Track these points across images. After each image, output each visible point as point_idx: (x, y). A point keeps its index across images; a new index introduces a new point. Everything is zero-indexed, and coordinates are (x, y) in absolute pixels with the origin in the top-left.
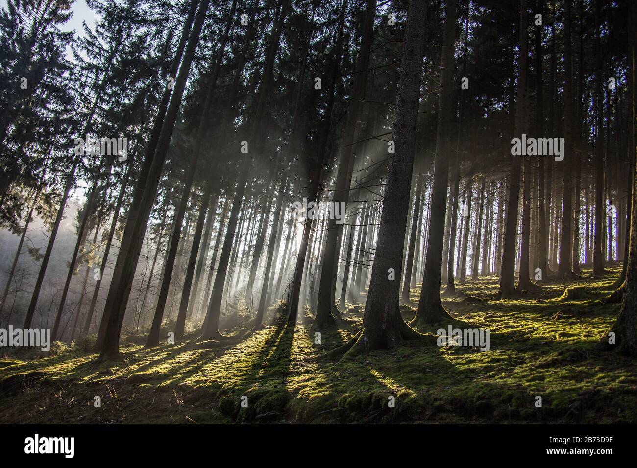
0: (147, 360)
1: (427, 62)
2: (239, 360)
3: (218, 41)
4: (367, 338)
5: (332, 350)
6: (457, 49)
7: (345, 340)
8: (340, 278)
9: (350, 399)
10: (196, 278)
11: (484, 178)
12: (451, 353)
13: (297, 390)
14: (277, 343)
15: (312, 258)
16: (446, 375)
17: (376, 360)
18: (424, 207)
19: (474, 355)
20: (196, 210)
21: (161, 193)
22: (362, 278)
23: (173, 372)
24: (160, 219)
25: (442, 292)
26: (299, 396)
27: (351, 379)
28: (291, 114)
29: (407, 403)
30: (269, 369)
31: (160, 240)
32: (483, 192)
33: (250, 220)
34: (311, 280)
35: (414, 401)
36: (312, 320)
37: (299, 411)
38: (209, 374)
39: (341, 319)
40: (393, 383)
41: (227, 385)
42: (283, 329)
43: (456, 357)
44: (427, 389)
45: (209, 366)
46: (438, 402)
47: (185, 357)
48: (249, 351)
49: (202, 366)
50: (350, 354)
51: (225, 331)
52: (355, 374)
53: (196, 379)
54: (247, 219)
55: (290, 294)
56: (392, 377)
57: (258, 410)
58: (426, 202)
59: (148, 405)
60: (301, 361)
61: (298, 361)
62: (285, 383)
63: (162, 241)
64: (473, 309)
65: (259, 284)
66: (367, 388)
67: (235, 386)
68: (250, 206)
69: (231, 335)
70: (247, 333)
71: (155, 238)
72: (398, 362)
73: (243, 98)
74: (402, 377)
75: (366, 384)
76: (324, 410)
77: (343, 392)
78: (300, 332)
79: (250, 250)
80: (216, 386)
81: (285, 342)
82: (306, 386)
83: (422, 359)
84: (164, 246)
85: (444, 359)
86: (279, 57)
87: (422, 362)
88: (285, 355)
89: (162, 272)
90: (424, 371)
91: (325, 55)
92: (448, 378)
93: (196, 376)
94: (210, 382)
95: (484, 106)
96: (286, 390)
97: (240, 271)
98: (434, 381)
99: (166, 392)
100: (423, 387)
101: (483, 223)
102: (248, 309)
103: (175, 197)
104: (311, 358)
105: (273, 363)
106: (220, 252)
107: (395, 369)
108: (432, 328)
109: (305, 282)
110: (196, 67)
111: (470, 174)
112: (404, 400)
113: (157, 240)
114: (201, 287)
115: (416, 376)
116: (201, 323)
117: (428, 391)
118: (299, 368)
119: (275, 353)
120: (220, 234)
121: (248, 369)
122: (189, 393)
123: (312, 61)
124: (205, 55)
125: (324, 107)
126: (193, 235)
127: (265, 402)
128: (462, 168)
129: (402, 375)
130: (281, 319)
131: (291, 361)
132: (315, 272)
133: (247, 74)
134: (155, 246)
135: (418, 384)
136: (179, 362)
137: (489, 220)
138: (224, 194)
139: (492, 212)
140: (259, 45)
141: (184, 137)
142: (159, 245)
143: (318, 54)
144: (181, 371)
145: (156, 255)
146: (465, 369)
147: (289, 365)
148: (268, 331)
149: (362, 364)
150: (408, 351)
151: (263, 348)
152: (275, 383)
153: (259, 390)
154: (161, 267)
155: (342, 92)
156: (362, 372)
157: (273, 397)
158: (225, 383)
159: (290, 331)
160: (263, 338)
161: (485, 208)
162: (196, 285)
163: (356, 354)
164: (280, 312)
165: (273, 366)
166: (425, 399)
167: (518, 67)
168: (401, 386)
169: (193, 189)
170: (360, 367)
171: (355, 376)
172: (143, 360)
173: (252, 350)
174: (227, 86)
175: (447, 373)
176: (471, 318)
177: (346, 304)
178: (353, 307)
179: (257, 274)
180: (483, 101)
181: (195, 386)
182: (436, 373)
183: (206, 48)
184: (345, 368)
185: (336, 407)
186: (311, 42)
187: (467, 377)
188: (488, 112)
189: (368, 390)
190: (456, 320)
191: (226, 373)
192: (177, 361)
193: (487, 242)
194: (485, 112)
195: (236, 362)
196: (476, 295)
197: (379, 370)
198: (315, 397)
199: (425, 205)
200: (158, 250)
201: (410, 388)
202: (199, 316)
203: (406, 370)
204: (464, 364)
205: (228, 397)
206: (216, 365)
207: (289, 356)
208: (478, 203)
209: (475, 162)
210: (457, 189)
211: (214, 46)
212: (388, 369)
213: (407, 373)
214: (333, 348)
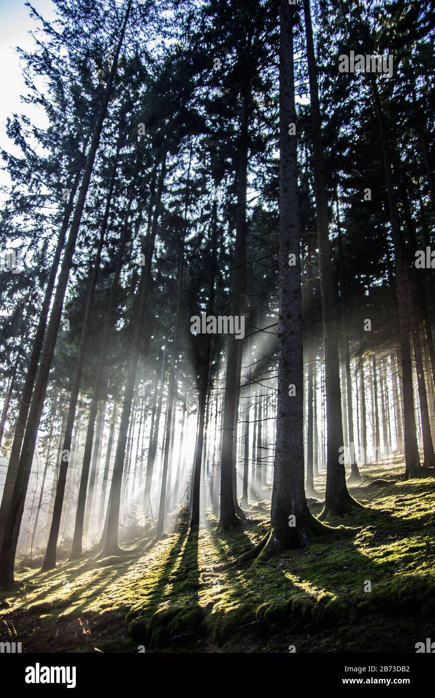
0: (45, 586)
1: (303, 247)
2: (145, 576)
3: (94, 246)
4: (277, 538)
5: (242, 555)
6: (330, 231)
7: (253, 542)
8: (240, 475)
9: (268, 609)
10: (89, 490)
11: (374, 356)
12: (366, 546)
13: (210, 605)
14: (181, 553)
15: (209, 456)
16: (364, 572)
17: (289, 561)
18: (317, 391)
19: (391, 546)
20: (84, 418)
21: (46, 404)
22: (262, 471)
23: (75, 597)
24: (47, 431)
25: (347, 478)
26: (214, 612)
27: (267, 586)
28: (173, 312)
29: (328, 608)
30: (178, 583)
31: (48, 454)
32: (375, 370)
33: (141, 423)
34: (210, 479)
35: (336, 604)
36: (216, 523)
37: (216, 628)
38: (115, 596)
39: (246, 519)
40: (311, 586)
41: (135, 606)
42: (186, 536)
43: (372, 549)
44: (347, 589)
45: (113, 587)
46: (361, 603)
47: (86, 578)
48: (154, 565)
49: (104, 587)
50: (261, 559)
51: (125, 544)
52: (269, 580)
53: (101, 603)
54: (138, 422)
55: (190, 496)
56: (309, 580)
57: (172, 631)
58: (319, 386)
59: (52, 639)
60: (211, 571)
61: (208, 572)
62: (197, 598)
63: (51, 453)
64: (382, 493)
65: (156, 489)
66: (284, 594)
67: (144, 607)
68: (139, 409)
69: (132, 548)
70: (148, 545)
71: (44, 451)
72: (312, 562)
73: (123, 301)
74: (319, 579)
75: (282, 590)
76: (242, 625)
77: (260, 601)
78: (204, 537)
79: (143, 454)
80: (124, 609)
81: (190, 551)
82: (219, 599)
83: (337, 556)
84: (54, 458)
85: (359, 553)
86: (156, 256)
87: (337, 559)
88: (193, 565)
89: (53, 487)
90: (341, 569)
91: (201, 251)
92: (368, 574)
93: (100, 599)
94: (117, 605)
95: (364, 284)
96: (199, 607)
97: (134, 477)
98: (353, 579)
99: (70, 621)
100: (343, 588)
101: (379, 400)
102: (146, 517)
103: (61, 408)
104: (221, 566)
105: (181, 576)
106: (113, 461)
107: (310, 570)
108: (342, 519)
109: (204, 483)
110: (74, 274)
111: (359, 353)
112: (325, 604)
113: (46, 453)
114: (96, 499)
115: (335, 575)
116: (98, 538)
117: (349, 591)
118: (209, 580)
119: (181, 564)
120: (111, 441)
121: (156, 586)
122: (95, 620)
123: (188, 257)
124: (81, 262)
125: (205, 302)
126: (83, 445)
127: (179, 621)
128: (351, 347)
129: (319, 576)
130: (183, 524)
131: (200, 572)
132: (213, 471)
133: (125, 276)
134: (44, 460)
135: (337, 584)
136: (80, 586)
137: (385, 397)
138: (112, 399)
139: (387, 389)
140: (135, 247)
141: (67, 346)
142: (48, 459)
143: (194, 250)
144: (84, 595)
145: (46, 470)
146: (384, 563)
147: (199, 577)
148: (170, 540)
149: (275, 567)
150: (322, 548)
151: (168, 559)
152: (186, 599)
153: (170, 608)
154: (52, 482)
155: (222, 285)
156: (277, 577)
157: (186, 615)
158: (133, 604)
159: (194, 539)
160: (167, 549)
161: (378, 385)
162: (90, 498)
163: (267, 558)
164: (181, 518)
165: (181, 580)
166: (347, 601)
167: (392, 242)
168: (319, 589)
169: (79, 398)
170: (274, 572)
171: (270, 582)
172: (41, 587)
173: (156, 563)
174: (106, 290)
175: (366, 569)
176: (381, 503)
177: (248, 501)
178: (256, 504)
179: (153, 480)
180: (363, 279)
181: (100, 611)
182: (354, 570)
183: (83, 254)
184: (258, 573)
185: (255, 619)
186: (187, 239)
187: (386, 571)
188: (369, 288)
189: (286, 597)
190: (366, 508)
191: (133, 592)
192: (78, 584)
193: (386, 419)
194: (366, 289)
195: (142, 579)
196: (382, 477)
197: (294, 573)
198: (231, 611)
199: (318, 389)
200: (47, 464)
201: (329, 590)
202: (96, 530)
203: (321, 570)
204: (382, 557)
205: (137, 620)
206: (120, 585)
207: (196, 567)
208: (371, 382)
209: (363, 340)
210: (348, 370)
211: (90, 252)
212: (303, 571)
213: (324, 573)
214: (243, 553)
